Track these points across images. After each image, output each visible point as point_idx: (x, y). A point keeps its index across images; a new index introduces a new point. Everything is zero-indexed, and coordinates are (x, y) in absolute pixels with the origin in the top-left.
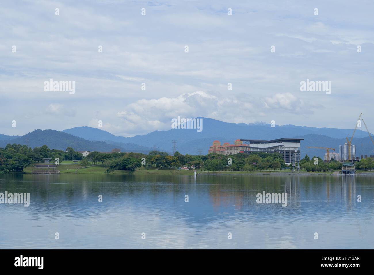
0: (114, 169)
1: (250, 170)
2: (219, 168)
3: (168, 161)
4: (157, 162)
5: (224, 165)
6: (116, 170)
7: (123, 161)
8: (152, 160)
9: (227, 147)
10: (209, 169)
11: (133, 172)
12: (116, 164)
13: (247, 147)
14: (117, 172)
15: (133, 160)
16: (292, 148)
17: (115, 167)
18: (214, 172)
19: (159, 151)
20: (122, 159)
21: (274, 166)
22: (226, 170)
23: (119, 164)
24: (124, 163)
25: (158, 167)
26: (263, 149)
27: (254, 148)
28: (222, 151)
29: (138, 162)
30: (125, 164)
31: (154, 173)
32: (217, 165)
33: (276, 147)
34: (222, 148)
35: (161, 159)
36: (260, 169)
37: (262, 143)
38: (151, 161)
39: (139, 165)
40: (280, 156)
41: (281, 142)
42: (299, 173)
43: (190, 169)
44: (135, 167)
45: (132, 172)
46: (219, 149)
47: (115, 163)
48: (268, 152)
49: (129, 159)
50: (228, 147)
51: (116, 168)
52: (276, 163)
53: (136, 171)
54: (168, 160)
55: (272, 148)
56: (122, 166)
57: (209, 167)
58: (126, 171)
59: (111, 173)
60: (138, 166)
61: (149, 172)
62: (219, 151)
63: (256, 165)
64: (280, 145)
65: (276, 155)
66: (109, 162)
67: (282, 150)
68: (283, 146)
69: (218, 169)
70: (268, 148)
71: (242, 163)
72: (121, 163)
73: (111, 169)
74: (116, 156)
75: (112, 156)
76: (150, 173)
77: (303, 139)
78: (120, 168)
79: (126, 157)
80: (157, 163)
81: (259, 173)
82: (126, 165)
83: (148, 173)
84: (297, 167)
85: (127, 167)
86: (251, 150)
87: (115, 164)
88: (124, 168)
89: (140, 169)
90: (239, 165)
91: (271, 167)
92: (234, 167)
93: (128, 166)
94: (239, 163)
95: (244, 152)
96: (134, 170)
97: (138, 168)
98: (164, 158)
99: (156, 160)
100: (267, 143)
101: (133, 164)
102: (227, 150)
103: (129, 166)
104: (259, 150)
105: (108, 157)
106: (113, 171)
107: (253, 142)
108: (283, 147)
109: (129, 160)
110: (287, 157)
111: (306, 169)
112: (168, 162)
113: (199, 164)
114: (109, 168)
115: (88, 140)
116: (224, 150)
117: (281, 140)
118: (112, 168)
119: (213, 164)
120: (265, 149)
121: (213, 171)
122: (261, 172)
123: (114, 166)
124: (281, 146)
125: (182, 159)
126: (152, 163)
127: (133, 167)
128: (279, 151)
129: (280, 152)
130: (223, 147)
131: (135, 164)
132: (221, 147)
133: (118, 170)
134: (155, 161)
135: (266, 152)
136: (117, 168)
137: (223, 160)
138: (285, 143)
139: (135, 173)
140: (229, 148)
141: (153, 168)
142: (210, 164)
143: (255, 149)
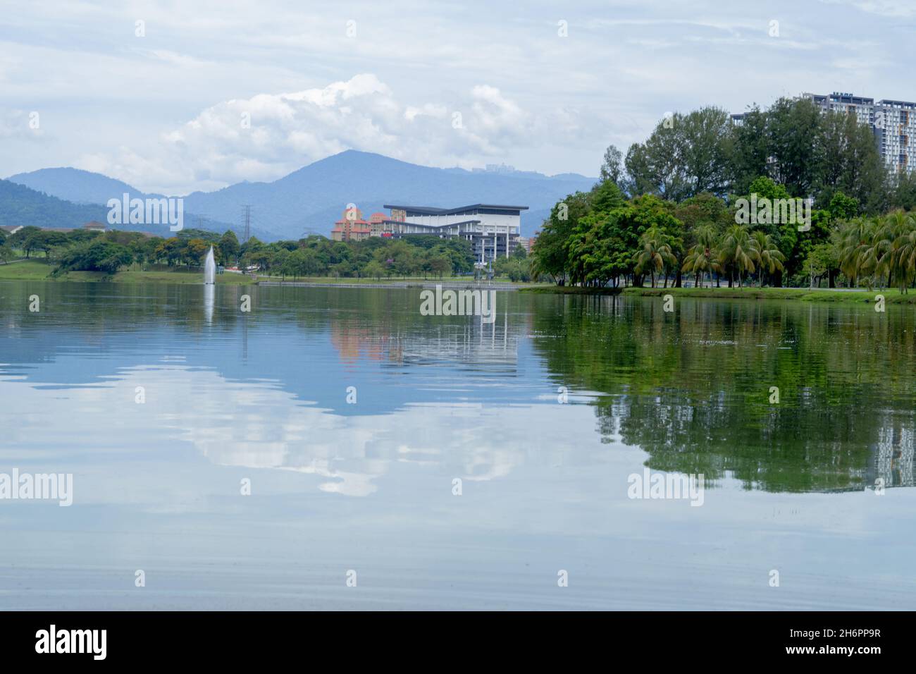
0: (71, 267)
1: (379, 275)
2: (307, 269)
3: (195, 251)
4: (170, 253)
5: (325, 263)
6: (74, 270)
7: (90, 249)
8: (159, 249)
9: (375, 224)
10: (285, 272)
11: (113, 276)
12: (73, 257)
13: (398, 224)
14: (76, 274)
15: (113, 248)
16: (501, 229)
17: (72, 263)
18: (297, 278)
19: (200, 230)
20: (89, 244)
21: (435, 267)
22: (327, 276)
23: (82, 256)
24: (91, 255)
25: (171, 264)
26: (434, 228)
27: (413, 226)
28: (362, 233)
29: (126, 252)
30: (96, 256)
31: (161, 279)
32: (304, 263)
33: (463, 224)
34: (364, 226)
35: (180, 246)
36: (403, 274)
37: (432, 215)
38: (156, 250)
39: (129, 260)
40: (464, 246)
41: (475, 214)
42: (491, 283)
43: (244, 271)
44: (118, 264)
45: (111, 276)
46: (359, 229)
47: (73, 255)
48: (445, 236)
49: (106, 245)
50: (377, 223)
51: (74, 266)
52: (440, 261)
53: (118, 274)
54: (193, 249)
55: (454, 227)
56: (87, 262)
57: (284, 266)
58: (97, 273)
59: (62, 279)
60: (124, 263)
61: (149, 276)
62: (358, 233)
63: (393, 263)
64: (471, 220)
65: (455, 243)
66: (59, 252)
67: (477, 231)
68: (479, 222)
69: (306, 273)
70: (445, 227)
71: (363, 259)
72: (85, 255)
73: (64, 268)
74: (78, 236)
75: (70, 238)
76: (150, 279)
77: (527, 208)
78: (83, 266)
79: (98, 240)
80: (170, 256)
81: (398, 284)
82: (97, 260)
83: (146, 278)
84: (487, 271)
85: (98, 264)
86: (408, 231)
87: (71, 257)
88: (91, 266)
89: (129, 268)
90: (356, 264)
91: (428, 269)
92: (343, 269)
93: (101, 261)
94: (358, 258)
95: (392, 235)
96: (114, 272)
97: (124, 267)
98: (185, 245)
99: (169, 248)
100: (445, 215)
101: (113, 257)
102: (375, 230)
103: (104, 262)
104: (425, 231)
105: (60, 240)
106: (67, 273)
107: (412, 212)
108: (479, 224)
109: (104, 247)
110: (500, 248)
111: (509, 276)
112: (195, 253)
113: (265, 259)
114: (58, 266)
115: (68, 202)
116: (368, 229)
117: (475, 209)
118: (66, 266)
119: (293, 259)
120: (438, 228)
121: (293, 277)
122: (404, 280)
123: (68, 262)
124: (475, 223)
125: (230, 247)
126: (159, 255)
127: (112, 264)
128: (469, 234)
129: (471, 236)
130: (366, 224)
131: (117, 256)
132: (362, 222)
133: (79, 270)
134: (165, 251)
135: (441, 236)
136: (77, 265)
137: (321, 251)
138: (484, 215)
139: (116, 278)
140: (379, 225)
141: (159, 268)
142: (288, 260)
143: (416, 228)
